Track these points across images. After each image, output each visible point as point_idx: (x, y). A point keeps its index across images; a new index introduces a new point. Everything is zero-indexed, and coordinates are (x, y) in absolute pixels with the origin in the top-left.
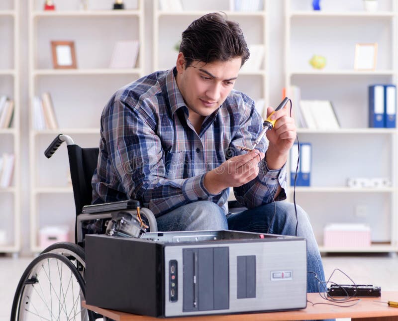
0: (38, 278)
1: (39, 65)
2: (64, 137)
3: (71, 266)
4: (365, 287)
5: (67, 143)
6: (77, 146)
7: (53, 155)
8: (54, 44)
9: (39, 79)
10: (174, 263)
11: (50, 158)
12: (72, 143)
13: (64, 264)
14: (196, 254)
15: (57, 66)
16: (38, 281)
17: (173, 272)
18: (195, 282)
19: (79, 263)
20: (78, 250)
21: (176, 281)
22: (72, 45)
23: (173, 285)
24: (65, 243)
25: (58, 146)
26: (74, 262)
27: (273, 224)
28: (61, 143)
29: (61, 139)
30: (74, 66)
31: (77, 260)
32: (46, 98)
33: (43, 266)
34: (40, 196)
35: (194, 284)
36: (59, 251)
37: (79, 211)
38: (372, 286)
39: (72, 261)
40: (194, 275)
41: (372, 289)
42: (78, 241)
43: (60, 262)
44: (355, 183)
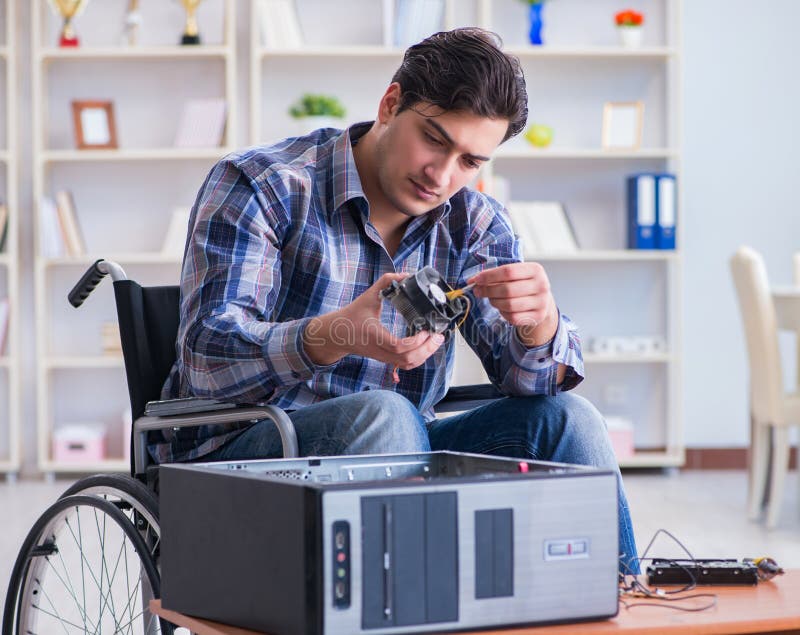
0: (58, 544)
1: (52, 143)
2: (106, 264)
3: (122, 521)
4: (723, 565)
5: (113, 277)
6: (133, 282)
7: (86, 301)
8: (78, 107)
9: (52, 168)
10: (342, 527)
11: (79, 308)
12: (124, 276)
13: (108, 517)
14: (389, 507)
15: (82, 145)
16: (57, 550)
17: (340, 547)
18: (387, 565)
19: (138, 515)
20: (137, 488)
21: (347, 565)
22: (108, 107)
23: (342, 573)
24: (111, 476)
25: (96, 283)
26: (129, 514)
27: (537, 435)
28: (102, 277)
29: (102, 270)
30: (112, 144)
31: (135, 510)
32: (63, 200)
33: (66, 520)
34: (55, 373)
35: (385, 571)
36: (98, 492)
37: (138, 412)
38: (735, 561)
39: (125, 511)
40: (385, 551)
41: (740, 569)
42: (137, 472)
43: (100, 513)
44: (605, 346)
